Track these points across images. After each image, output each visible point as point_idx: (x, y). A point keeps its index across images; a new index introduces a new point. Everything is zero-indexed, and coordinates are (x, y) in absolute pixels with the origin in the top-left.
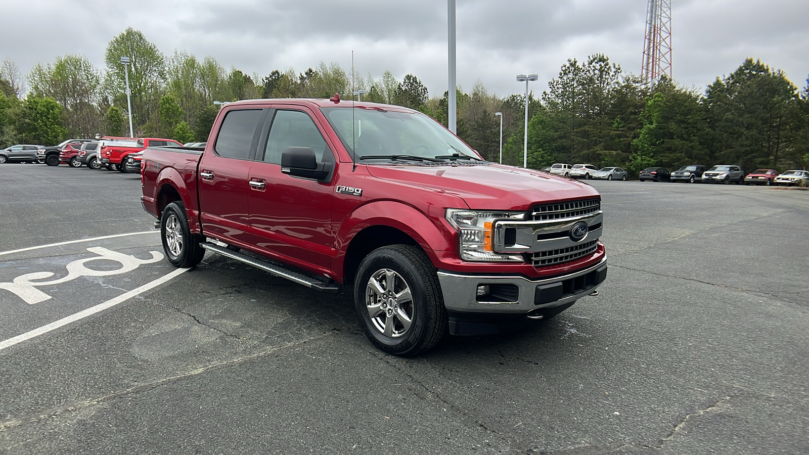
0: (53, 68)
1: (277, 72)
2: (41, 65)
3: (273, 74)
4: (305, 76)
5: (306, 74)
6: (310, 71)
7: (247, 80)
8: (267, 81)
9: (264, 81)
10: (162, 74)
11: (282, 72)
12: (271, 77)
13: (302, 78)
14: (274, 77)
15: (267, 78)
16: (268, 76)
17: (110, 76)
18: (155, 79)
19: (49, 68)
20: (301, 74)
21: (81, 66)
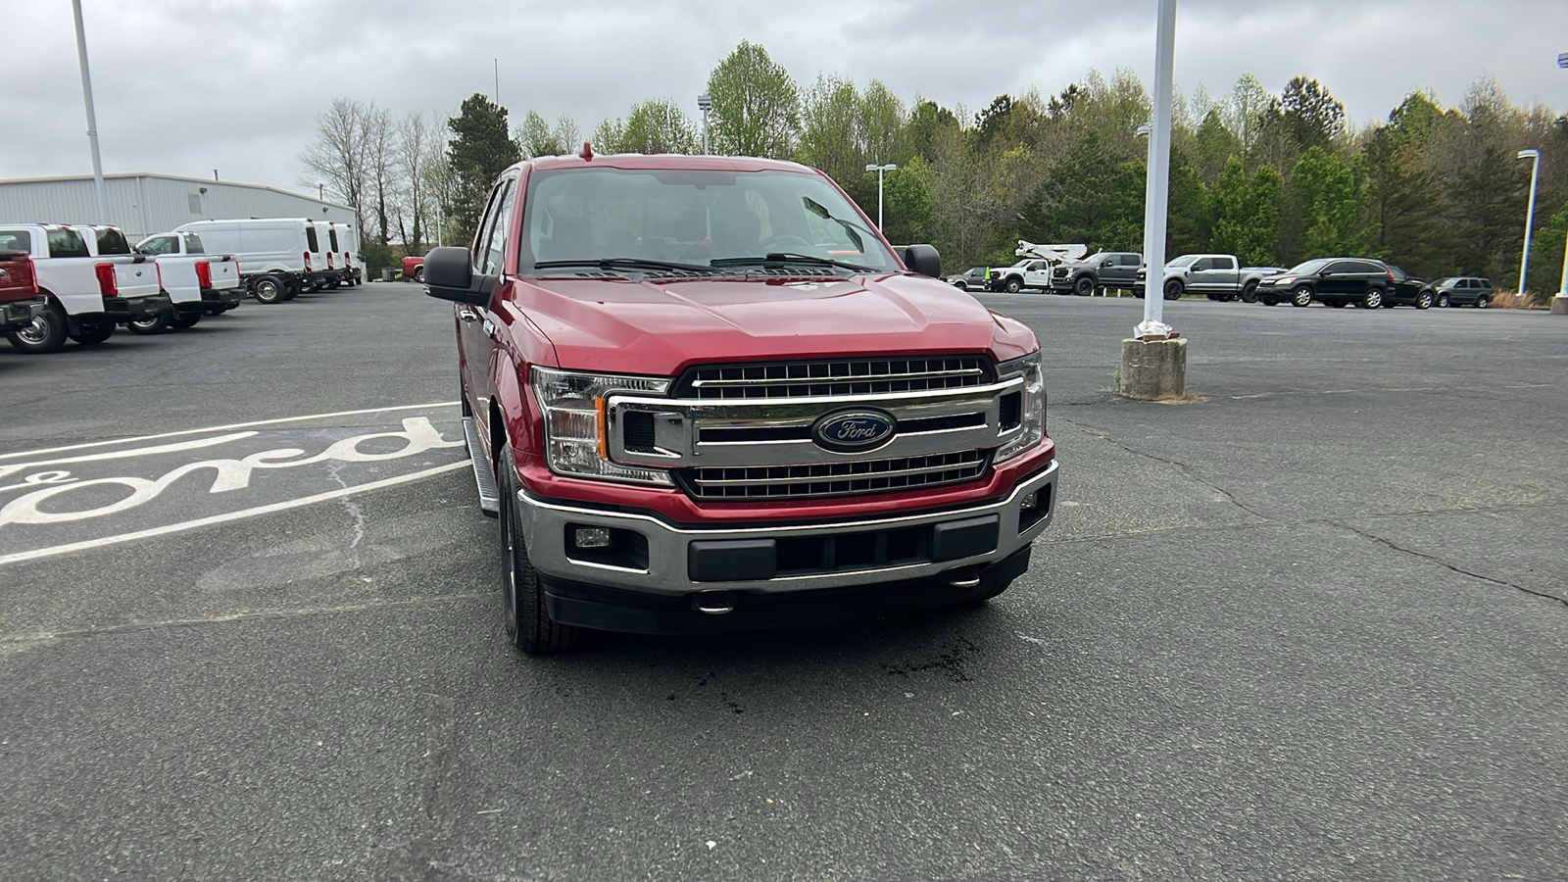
0: (625, 123)
1: (1005, 98)
2: (608, 121)
3: (998, 102)
4: (1061, 101)
5: (1064, 96)
6: (1073, 89)
7: (946, 118)
8: (985, 117)
9: (978, 118)
10: (792, 121)
11: (1015, 96)
12: (993, 108)
13: (1054, 106)
14: (998, 110)
15: (984, 112)
16: (987, 108)
17: (711, 131)
18: (780, 130)
19: (619, 126)
20: (1053, 99)
21: (666, 118)
